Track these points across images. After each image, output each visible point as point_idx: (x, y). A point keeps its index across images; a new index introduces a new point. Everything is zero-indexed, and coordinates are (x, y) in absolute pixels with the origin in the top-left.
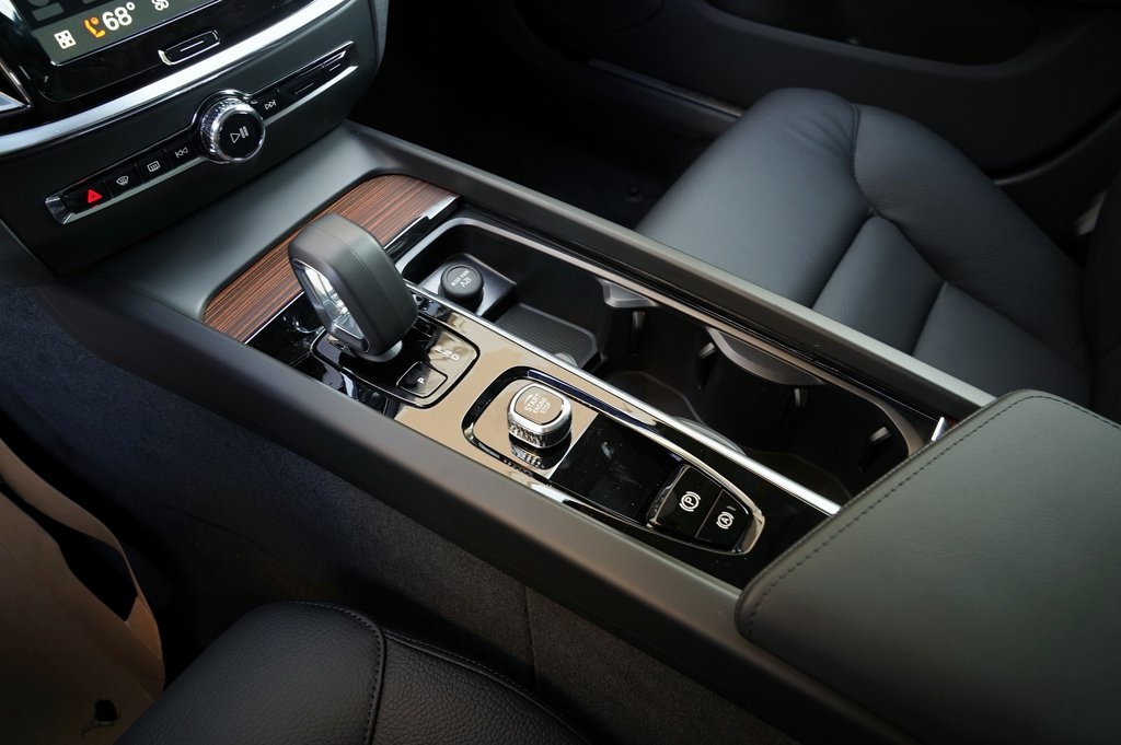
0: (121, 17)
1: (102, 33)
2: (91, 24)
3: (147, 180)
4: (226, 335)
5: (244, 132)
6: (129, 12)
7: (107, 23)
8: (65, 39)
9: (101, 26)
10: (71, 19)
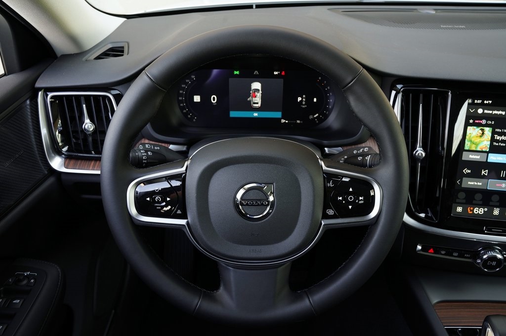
0: (480, 211)
1: (471, 212)
2: (470, 209)
3: (450, 256)
4: (439, 318)
5: (494, 263)
6: (484, 211)
7: (475, 210)
8: (459, 209)
9: (473, 211)
10: (465, 205)
